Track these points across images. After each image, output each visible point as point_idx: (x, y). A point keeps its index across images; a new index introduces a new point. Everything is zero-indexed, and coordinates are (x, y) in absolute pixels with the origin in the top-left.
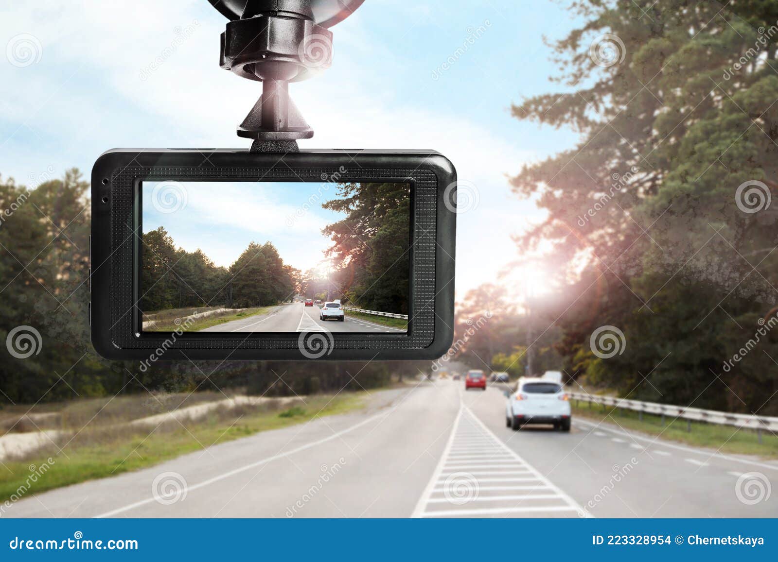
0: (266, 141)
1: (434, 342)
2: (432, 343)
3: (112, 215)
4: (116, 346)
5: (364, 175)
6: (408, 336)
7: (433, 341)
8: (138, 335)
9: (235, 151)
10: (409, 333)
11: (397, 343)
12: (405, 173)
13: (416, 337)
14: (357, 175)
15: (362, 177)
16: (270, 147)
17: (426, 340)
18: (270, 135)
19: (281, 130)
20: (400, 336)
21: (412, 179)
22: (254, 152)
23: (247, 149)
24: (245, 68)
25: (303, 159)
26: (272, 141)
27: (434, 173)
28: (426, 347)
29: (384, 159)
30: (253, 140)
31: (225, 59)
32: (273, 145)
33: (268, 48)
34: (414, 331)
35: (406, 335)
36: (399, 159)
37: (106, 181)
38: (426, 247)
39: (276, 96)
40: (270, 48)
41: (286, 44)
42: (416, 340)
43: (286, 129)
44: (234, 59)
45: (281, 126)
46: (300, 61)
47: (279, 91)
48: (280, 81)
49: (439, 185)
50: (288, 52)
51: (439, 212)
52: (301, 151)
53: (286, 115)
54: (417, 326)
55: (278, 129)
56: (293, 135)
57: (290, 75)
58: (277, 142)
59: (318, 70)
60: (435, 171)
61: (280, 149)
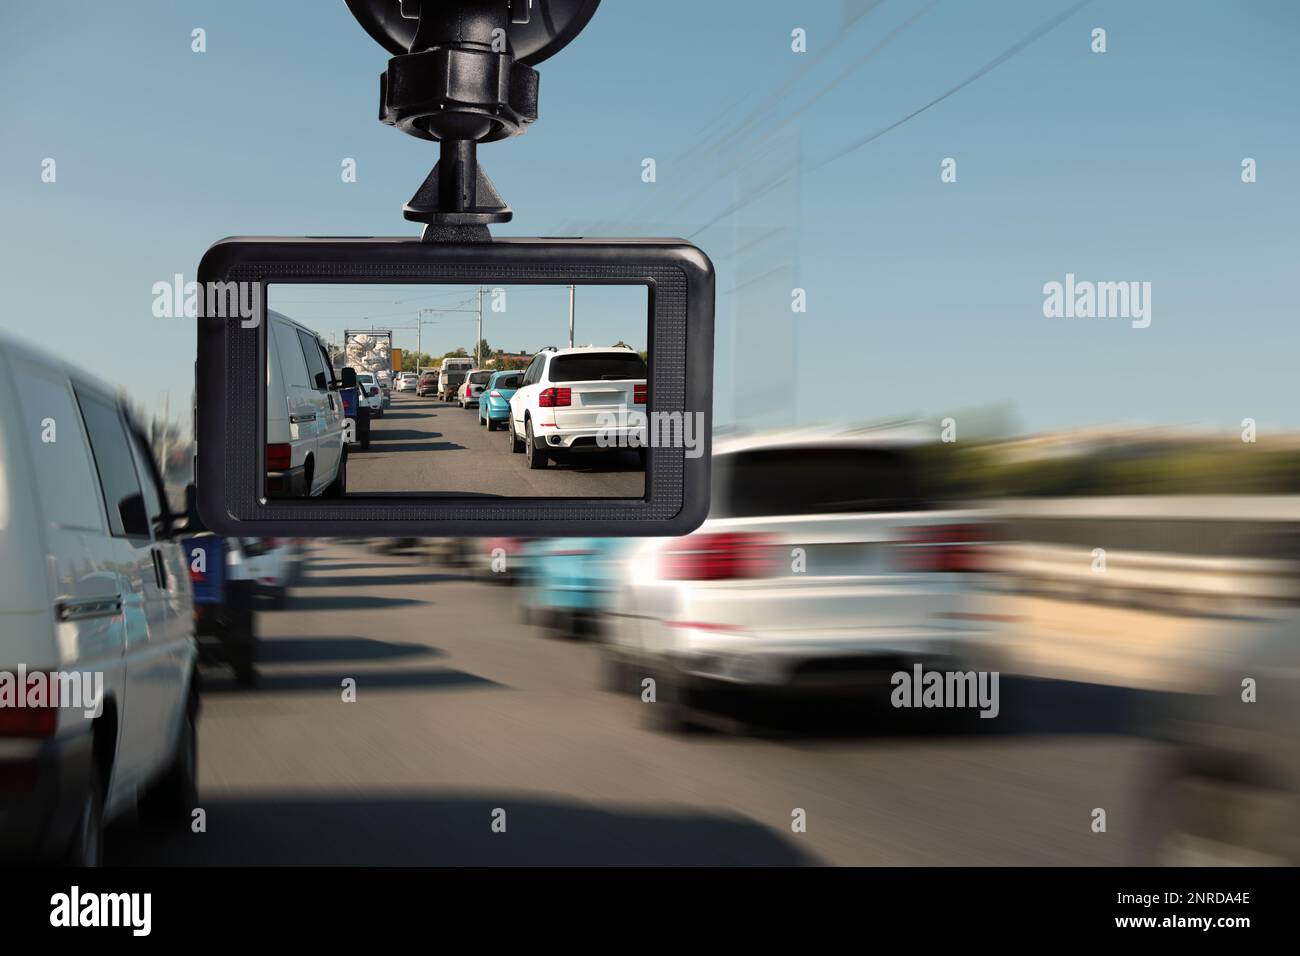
0: (443, 225)
1: (683, 511)
2: (679, 513)
3: (226, 331)
4: (232, 517)
5: (584, 274)
6: (647, 501)
7: (681, 509)
8: (263, 502)
9: (401, 241)
10: (647, 497)
11: (630, 513)
12: (642, 270)
13: (657, 503)
14: (574, 274)
15: (581, 277)
16: (451, 234)
17: (672, 508)
18: (451, 217)
19: (466, 211)
20: (634, 502)
21: (651, 279)
22: (428, 242)
23: (419, 238)
24: (414, 123)
25: (496, 252)
26: (453, 226)
27: (682, 271)
28: (671, 518)
29: (612, 252)
30: (427, 225)
31: (387, 111)
32: (454, 232)
33: (447, 95)
34: (654, 495)
35: (643, 501)
36: (634, 252)
38: (671, 375)
39: (459, 162)
40: (450, 94)
41: (472, 88)
42: (657, 508)
43: (473, 209)
44: (400, 110)
45: (466, 205)
46: (493, 112)
47: (463, 155)
48: (464, 141)
49: (690, 286)
50: (476, 100)
51: (690, 327)
52: (494, 240)
53: (473, 189)
54: (658, 488)
55: (462, 210)
56: (483, 217)
57: (479, 133)
58: (460, 227)
59: (517, 124)
60: (684, 268)
61: (464, 237)
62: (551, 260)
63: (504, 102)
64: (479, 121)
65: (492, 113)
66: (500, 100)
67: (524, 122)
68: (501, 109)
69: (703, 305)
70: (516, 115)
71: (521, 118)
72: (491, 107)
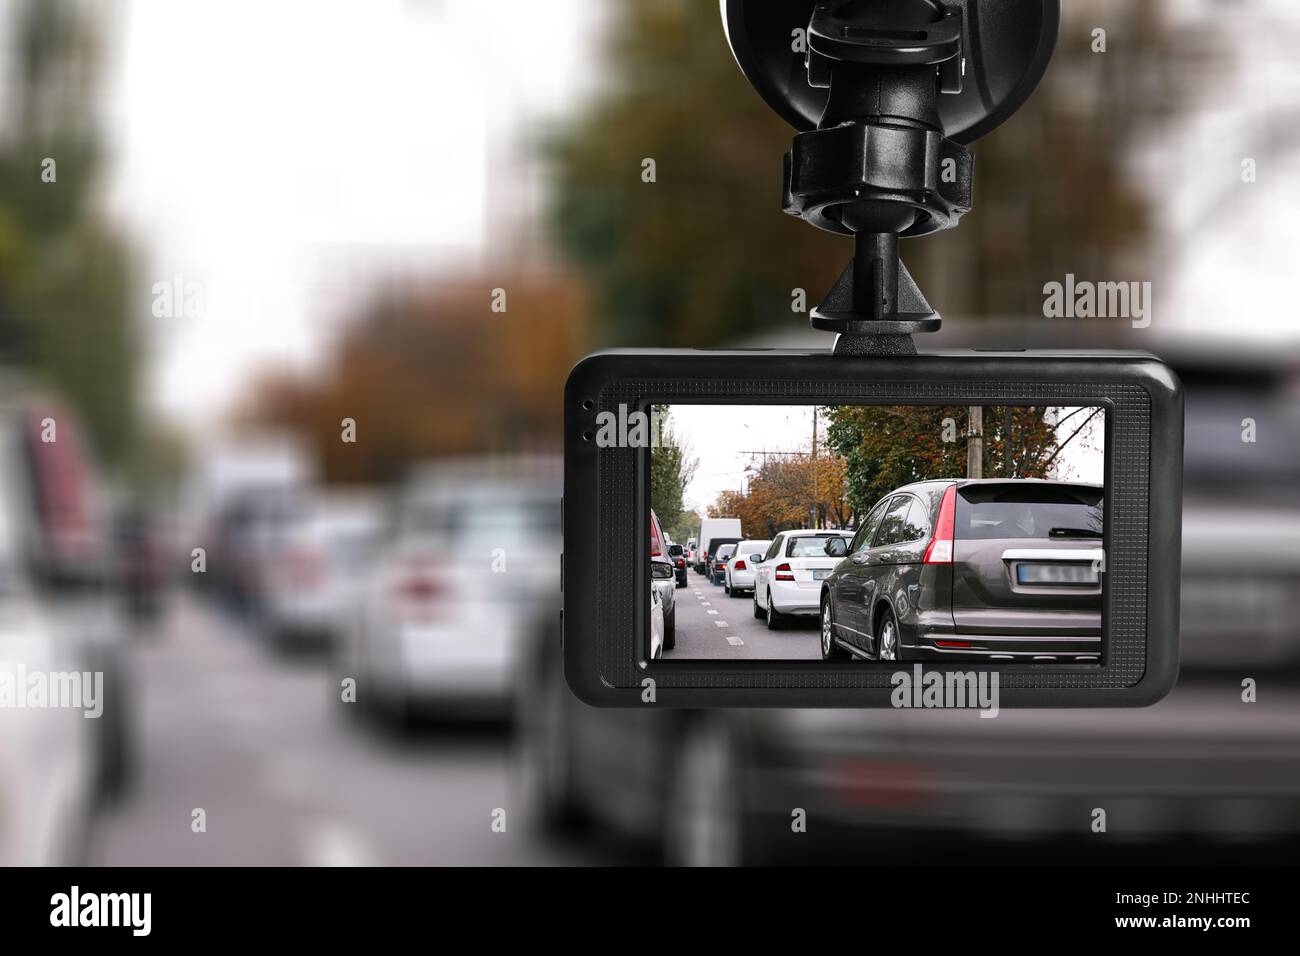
0: (859, 335)
1: (1146, 677)
2: (1141, 679)
3: (599, 462)
4: (607, 684)
5: (1027, 393)
6: (1102, 666)
7: (1143, 676)
8: (643, 665)
9: (807, 354)
10: (1102, 661)
11: (1083, 679)
12: (1097, 389)
13: (1114, 668)
14: (1015, 393)
15: (1024, 396)
16: (868, 346)
17: (1132, 674)
18: (868, 325)
19: (886, 318)
20: (1087, 667)
21: (1108, 400)
22: (840, 356)
23: (830, 350)
24: (824, 212)
25: (923, 367)
26: (871, 336)
27: (1145, 390)
28: (1131, 686)
29: (1061, 368)
30: (839, 335)
31: (791, 197)
32: (872, 343)
33: (864, 179)
34: (1110, 659)
35: (1098, 666)
36: (1086, 367)
37: (588, 404)
38: (1132, 515)
39: (877, 260)
40: (867, 178)
41: (893, 171)
42: (1114, 674)
43: (894, 316)
44: (807, 197)
45: (886, 311)
46: (918, 201)
47: (883, 251)
48: (883, 235)
49: (1154, 410)
50: (898, 185)
51: (1155, 458)
52: (920, 352)
53: (894, 291)
54: (1116, 650)
55: (881, 316)
56: (907, 326)
57: (902, 225)
58: (879, 337)
59: (948, 216)
60: (1147, 386)
61: (885, 349)
62: (988, 376)
63: (931, 188)
64: (902, 211)
65: (916, 200)
66: (926, 185)
67: (956, 211)
68: (928, 196)
69: (1170, 432)
70: (946, 203)
71: (952, 207)
72: (916, 193)
